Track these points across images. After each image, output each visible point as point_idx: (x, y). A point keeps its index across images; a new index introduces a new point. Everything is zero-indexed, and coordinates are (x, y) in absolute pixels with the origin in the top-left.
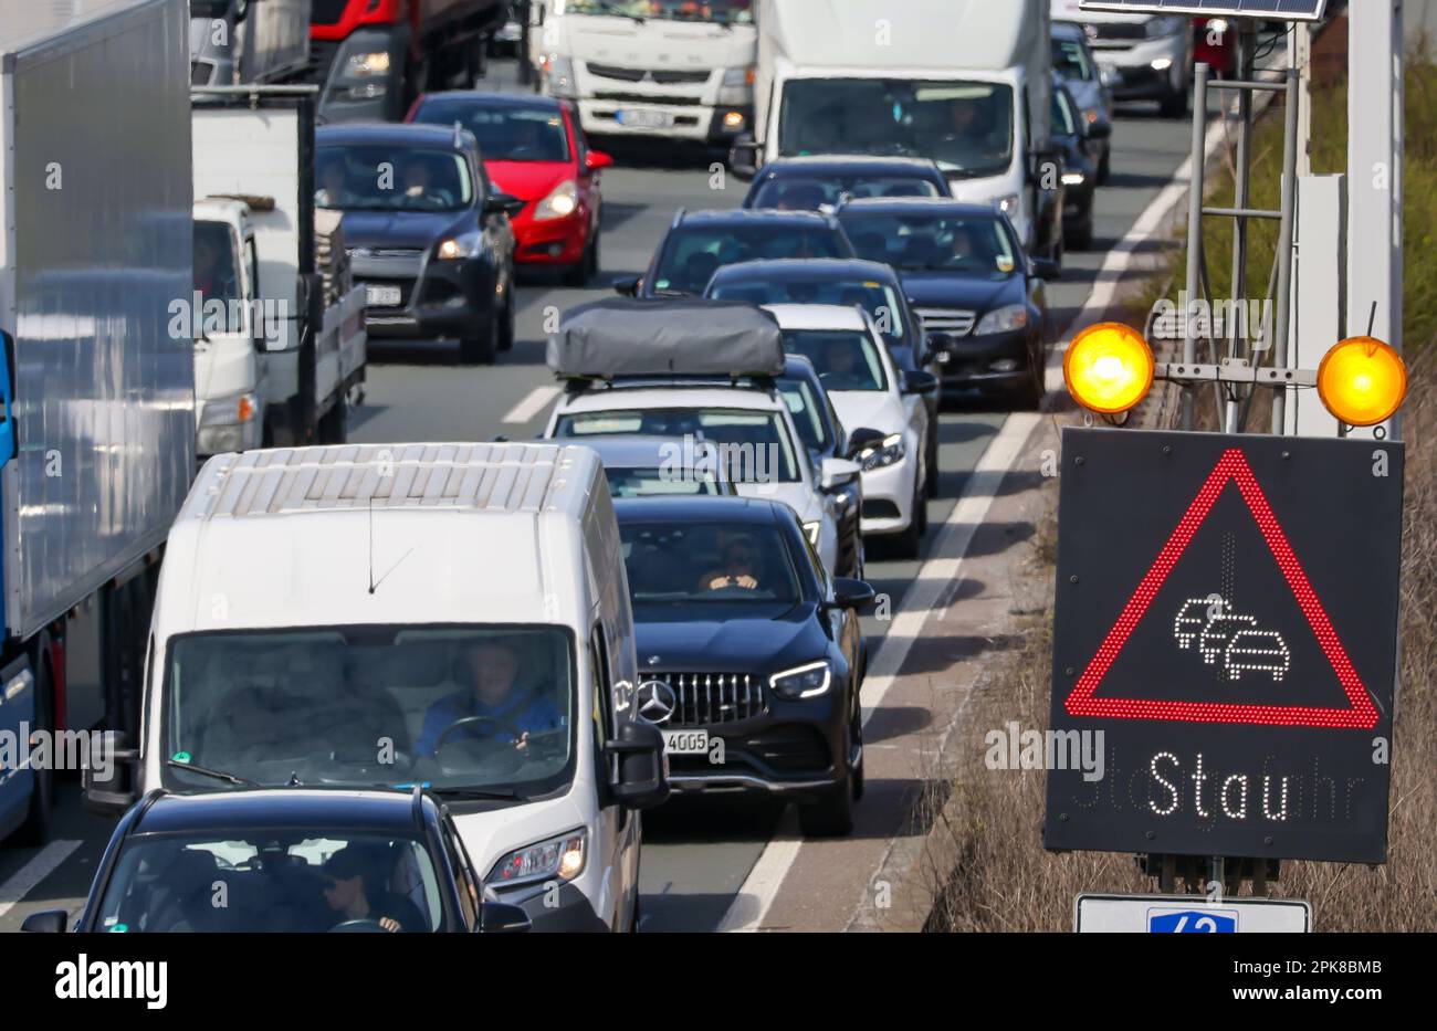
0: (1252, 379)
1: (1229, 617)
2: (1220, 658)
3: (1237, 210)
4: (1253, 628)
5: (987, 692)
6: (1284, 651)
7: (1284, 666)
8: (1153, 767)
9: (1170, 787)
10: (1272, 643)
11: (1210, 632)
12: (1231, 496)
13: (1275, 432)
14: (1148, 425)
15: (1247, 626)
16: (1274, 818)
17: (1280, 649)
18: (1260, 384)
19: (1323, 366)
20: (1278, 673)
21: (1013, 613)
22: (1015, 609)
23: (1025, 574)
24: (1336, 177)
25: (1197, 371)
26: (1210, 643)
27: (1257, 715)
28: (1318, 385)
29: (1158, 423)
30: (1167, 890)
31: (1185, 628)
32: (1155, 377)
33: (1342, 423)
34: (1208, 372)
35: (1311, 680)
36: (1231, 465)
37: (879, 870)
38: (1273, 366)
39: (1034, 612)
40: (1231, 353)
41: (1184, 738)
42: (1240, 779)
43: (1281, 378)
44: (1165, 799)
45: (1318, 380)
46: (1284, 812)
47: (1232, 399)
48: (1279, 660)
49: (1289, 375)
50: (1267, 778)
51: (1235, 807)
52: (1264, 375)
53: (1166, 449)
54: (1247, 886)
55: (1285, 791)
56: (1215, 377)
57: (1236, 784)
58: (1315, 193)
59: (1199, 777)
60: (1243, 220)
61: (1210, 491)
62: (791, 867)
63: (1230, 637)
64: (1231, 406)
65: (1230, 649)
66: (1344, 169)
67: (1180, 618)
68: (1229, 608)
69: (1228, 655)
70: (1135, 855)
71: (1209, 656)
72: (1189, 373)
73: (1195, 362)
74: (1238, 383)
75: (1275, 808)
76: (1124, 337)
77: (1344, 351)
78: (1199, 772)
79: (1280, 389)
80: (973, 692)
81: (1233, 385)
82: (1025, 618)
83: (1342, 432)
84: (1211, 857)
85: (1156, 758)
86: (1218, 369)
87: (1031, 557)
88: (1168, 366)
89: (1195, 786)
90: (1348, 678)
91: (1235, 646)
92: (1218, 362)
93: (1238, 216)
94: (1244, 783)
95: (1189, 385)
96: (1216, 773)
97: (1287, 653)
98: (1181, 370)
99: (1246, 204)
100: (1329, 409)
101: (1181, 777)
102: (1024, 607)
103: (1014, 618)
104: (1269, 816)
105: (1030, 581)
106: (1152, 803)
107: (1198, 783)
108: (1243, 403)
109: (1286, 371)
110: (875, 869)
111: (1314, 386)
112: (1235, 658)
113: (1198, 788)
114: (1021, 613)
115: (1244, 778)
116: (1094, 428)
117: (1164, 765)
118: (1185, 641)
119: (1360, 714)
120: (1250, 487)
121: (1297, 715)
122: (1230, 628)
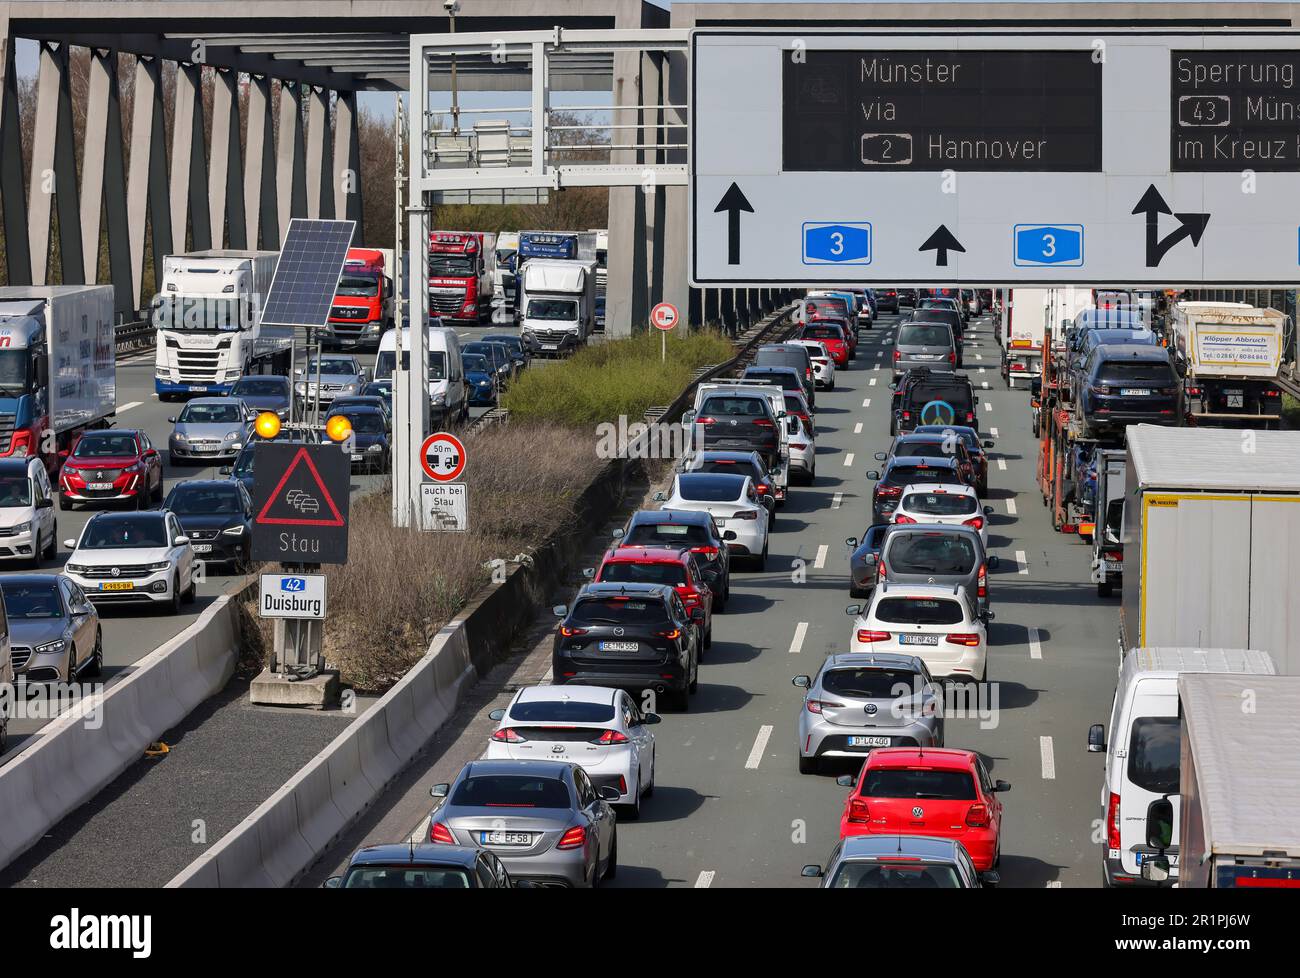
0: (308, 428)
1: (302, 495)
3: (305, 380)
4: (309, 498)
6: (318, 504)
7: (318, 509)
8: (281, 537)
9: (286, 542)
10: (314, 502)
11: (297, 499)
12: (303, 459)
15: (307, 497)
16: (315, 551)
17: (316, 503)
18: (311, 429)
20: (316, 510)
25: (293, 426)
26: (297, 502)
27: (316, 523)
30: (285, 572)
31: (289, 498)
32: (281, 427)
34: (296, 426)
35: (325, 512)
36: (303, 452)
38: (314, 424)
40: (304, 421)
41: (289, 529)
42: (305, 540)
43: (316, 427)
44: (284, 546)
46: (318, 550)
47: (304, 434)
48: (316, 507)
50: (313, 540)
51: (304, 548)
52: (312, 427)
53: (284, 447)
54: (310, 568)
55: (318, 544)
56: (298, 427)
57: (304, 542)
59: (294, 540)
60: (306, 383)
61: (297, 459)
63: (302, 500)
64: (304, 436)
65: (302, 504)
67: (288, 495)
68: (302, 492)
69: (301, 506)
71: (297, 506)
72: (291, 426)
73: (292, 423)
74: (305, 429)
75: (315, 548)
78: (294, 538)
84: (298, 562)
85: (282, 534)
86: (299, 425)
88: (285, 424)
89: (293, 542)
90: (336, 513)
91: (304, 503)
95: (291, 429)
96: (299, 539)
98: (289, 425)
101: (289, 540)
106: (281, 547)
112: (304, 507)
115: (307, 540)
116: (264, 442)
117: (284, 537)
118: (289, 502)
119: (340, 522)
120: (308, 459)
121: (322, 522)
122: (302, 498)
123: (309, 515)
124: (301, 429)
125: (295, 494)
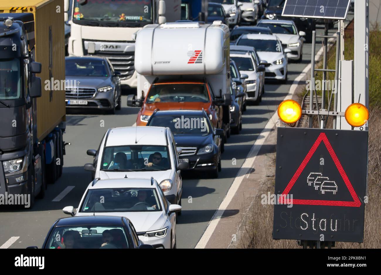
0: (328, 114)
1: (322, 177)
2: (319, 188)
3: (324, 69)
4: (328, 180)
5: (259, 197)
6: (336, 186)
7: (336, 190)
8: (301, 217)
9: (306, 222)
10: (333, 184)
11: (317, 181)
12: (322, 144)
13: (334, 128)
15: (326, 179)
16: (333, 230)
18: (330, 116)
19: (346, 111)
20: (334, 192)
23: (270, 166)
24: (351, 61)
25: (313, 112)
26: (317, 184)
27: (329, 203)
31: (310, 180)
32: (302, 114)
33: (352, 126)
34: (316, 112)
35: (343, 193)
36: (323, 137)
37: (230, 245)
38: (333, 111)
39: (272, 176)
40: (322, 108)
41: (310, 209)
42: (324, 220)
43: (335, 114)
44: (304, 226)
45: (345, 115)
46: (336, 229)
47: (322, 120)
48: (335, 189)
49: (337, 113)
50: (332, 220)
51: (323, 228)
52: (331, 113)
53: (305, 133)
55: (336, 223)
56: (318, 114)
57: (323, 222)
59: (313, 219)
60: (325, 72)
61: (317, 144)
62: (207, 244)
63: (322, 183)
64: (322, 122)
65: (322, 186)
67: (308, 178)
68: (322, 175)
69: (321, 188)
70: (297, 240)
71: (316, 188)
72: (311, 113)
73: (313, 110)
74: (324, 115)
75: (334, 228)
77: (352, 107)
78: (313, 218)
79: (335, 117)
80: (255, 197)
81: (323, 116)
83: (352, 128)
84: (317, 241)
85: (302, 215)
86: (319, 112)
88: (305, 111)
89: (312, 222)
90: (353, 194)
91: (323, 185)
92: (319, 110)
94: (325, 221)
95: (311, 116)
96: (318, 219)
97: (337, 187)
98: (309, 112)
99: (326, 68)
100: (348, 123)
101: (309, 220)
103: (268, 178)
104: (332, 230)
106: (301, 227)
107: (313, 221)
108: (325, 121)
109: (337, 112)
110: (229, 244)
111: (344, 116)
112: (323, 188)
113: (313, 223)
114: (269, 176)
115: (325, 220)
116: (286, 127)
117: (304, 217)
118: (310, 184)
119: (356, 204)
120: (327, 143)
121: (339, 203)
122: (322, 180)
123: (328, 195)
124: (320, 115)
125: (315, 176)
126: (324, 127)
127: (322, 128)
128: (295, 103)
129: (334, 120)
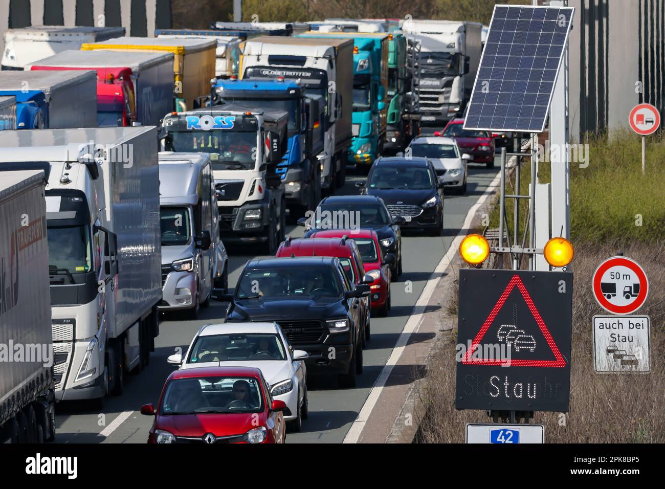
0: (522, 252)
1: (516, 331)
2: (513, 345)
3: (516, 196)
4: (524, 334)
5: (433, 357)
6: (534, 342)
7: (534, 347)
8: (491, 381)
9: (497, 387)
10: (530, 339)
11: (509, 336)
12: (516, 289)
13: (530, 270)
14: (485, 267)
15: (522, 333)
16: (531, 397)
17: (532, 341)
18: (525, 254)
19: (545, 247)
20: (532, 349)
21: (441, 331)
22: (442, 329)
23: (445, 318)
24: (548, 184)
25: (503, 250)
26: (509, 340)
28: (544, 253)
29: (488, 267)
30: (496, 422)
31: (501, 335)
32: (490, 252)
33: (551, 266)
34: (507, 250)
35: (543, 352)
36: (516, 280)
38: (528, 247)
39: (449, 330)
40: (515, 243)
41: (501, 371)
43: (531, 251)
44: (495, 392)
46: (535, 396)
47: (515, 259)
48: (532, 345)
49: (534, 251)
50: (529, 384)
51: (518, 394)
52: (526, 251)
53: (494, 275)
54: (523, 420)
55: (535, 388)
56: (510, 252)
57: (519, 387)
58: (541, 190)
59: (506, 384)
60: (518, 199)
61: (509, 289)
63: (516, 337)
64: (515, 261)
65: (516, 341)
66: (550, 181)
67: (499, 332)
68: (516, 328)
69: (515, 344)
70: (485, 411)
72: (501, 250)
73: (503, 247)
74: (517, 253)
75: (532, 394)
76: (479, 238)
77: (552, 243)
78: (506, 382)
79: (531, 255)
80: (428, 357)
82: (444, 332)
83: (550, 269)
84: (510, 411)
85: (492, 378)
86: (511, 249)
87: (447, 312)
88: (494, 248)
91: (518, 340)
92: (511, 247)
93: (517, 198)
94: (521, 386)
95: (501, 254)
96: (512, 382)
98: (498, 249)
99: (519, 194)
100: (548, 261)
101: (500, 384)
102: (445, 329)
103: (442, 332)
105: (446, 320)
106: (491, 393)
107: (506, 386)
108: (519, 260)
109: (533, 249)
111: (542, 254)
112: (518, 345)
113: (506, 388)
114: (443, 331)
115: (521, 384)
116: (470, 269)
117: (494, 380)
118: (501, 339)
119: (560, 362)
120: (522, 288)
121: (539, 363)
122: (516, 334)
124: (513, 253)
125: (507, 329)
126: (518, 269)
127: (515, 269)
128: (481, 239)
129: (530, 260)
